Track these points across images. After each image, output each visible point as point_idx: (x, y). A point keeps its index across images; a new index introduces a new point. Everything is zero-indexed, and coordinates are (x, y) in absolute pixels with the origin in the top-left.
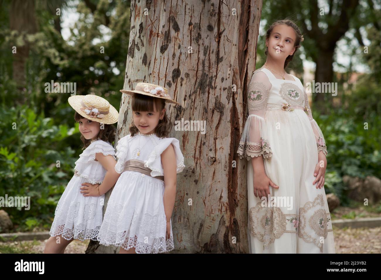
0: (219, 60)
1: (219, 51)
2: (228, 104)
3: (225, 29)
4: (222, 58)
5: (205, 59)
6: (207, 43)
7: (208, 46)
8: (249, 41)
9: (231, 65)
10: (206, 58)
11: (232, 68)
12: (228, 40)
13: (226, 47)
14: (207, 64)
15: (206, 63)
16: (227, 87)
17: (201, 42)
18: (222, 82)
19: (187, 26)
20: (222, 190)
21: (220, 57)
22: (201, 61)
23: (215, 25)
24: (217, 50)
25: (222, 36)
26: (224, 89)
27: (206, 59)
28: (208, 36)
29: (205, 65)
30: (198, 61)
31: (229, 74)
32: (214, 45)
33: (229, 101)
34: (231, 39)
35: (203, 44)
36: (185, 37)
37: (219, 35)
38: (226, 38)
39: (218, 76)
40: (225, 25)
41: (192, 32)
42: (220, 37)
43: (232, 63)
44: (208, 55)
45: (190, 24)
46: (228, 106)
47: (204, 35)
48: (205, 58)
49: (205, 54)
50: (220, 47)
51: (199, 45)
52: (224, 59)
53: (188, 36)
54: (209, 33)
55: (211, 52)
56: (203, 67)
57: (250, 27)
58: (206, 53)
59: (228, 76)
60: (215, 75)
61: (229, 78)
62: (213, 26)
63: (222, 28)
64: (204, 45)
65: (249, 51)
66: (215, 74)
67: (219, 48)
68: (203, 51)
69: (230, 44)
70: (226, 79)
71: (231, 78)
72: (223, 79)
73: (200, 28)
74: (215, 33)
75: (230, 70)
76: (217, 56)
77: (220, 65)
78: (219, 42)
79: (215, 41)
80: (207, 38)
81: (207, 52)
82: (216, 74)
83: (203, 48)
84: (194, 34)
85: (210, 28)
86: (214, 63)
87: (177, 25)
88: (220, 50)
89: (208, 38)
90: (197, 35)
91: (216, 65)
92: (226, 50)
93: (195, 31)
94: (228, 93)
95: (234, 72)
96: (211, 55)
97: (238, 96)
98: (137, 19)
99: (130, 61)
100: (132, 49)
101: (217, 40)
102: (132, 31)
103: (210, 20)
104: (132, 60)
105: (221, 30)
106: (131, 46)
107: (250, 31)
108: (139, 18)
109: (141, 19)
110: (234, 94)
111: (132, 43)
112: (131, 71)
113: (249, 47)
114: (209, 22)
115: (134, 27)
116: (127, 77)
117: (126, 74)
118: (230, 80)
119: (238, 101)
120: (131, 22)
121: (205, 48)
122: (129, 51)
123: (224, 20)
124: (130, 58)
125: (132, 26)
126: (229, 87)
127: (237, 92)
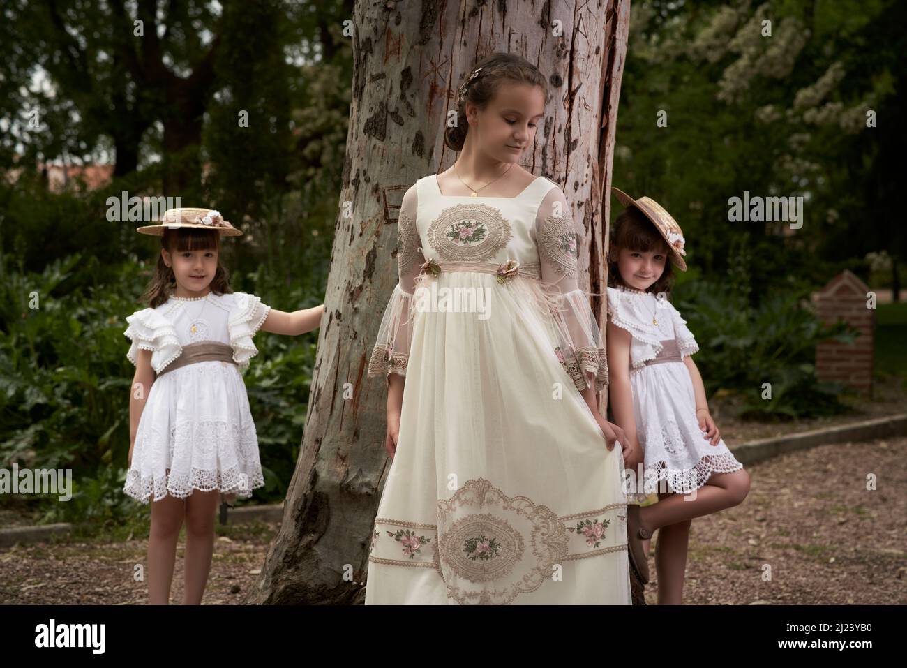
0: (571, 145)
1: (570, 127)
2: (586, 235)
3: (581, 84)
4: (576, 141)
5: (546, 145)
7: (551, 118)
8: (610, 107)
9: (589, 156)
10: (549, 141)
11: (591, 161)
12: (586, 105)
13: (583, 119)
14: (550, 155)
15: (548, 152)
16: (584, 201)
18: (576, 190)
21: (572, 141)
22: (539, 148)
23: (564, 75)
24: (568, 126)
25: (577, 97)
26: (580, 205)
27: (548, 144)
29: (547, 157)
30: (535, 149)
31: (587, 175)
32: (564, 114)
33: (587, 228)
34: (590, 105)
37: (572, 94)
38: (582, 100)
39: (568, 178)
40: (581, 75)
42: (571, 101)
43: (591, 152)
44: (552, 136)
46: (587, 239)
48: (547, 141)
49: (546, 134)
50: (572, 120)
52: (578, 145)
54: (554, 90)
55: (557, 130)
56: (543, 159)
57: (613, 80)
58: (549, 133)
59: (585, 178)
60: (563, 178)
61: (586, 182)
62: (562, 77)
63: (575, 83)
65: (610, 129)
66: (563, 174)
67: (570, 122)
68: (543, 129)
69: (589, 114)
70: (582, 185)
71: (589, 182)
72: (576, 185)
74: (564, 92)
75: (588, 167)
76: (567, 138)
77: (571, 156)
78: (570, 110)
79: (565, 108)
81: (550, 129)
82: (565, 175)
85: (556, 81)
86: (562, 152)
88: (572, 126)
89: (553, 101)
91: (566, 157)
92: (583, 127)
94: (586, 213)
95: (593, 170)
96: (557, 134)
97: (598, 219)
98: (392, 59)
99: (375, 146)
100: (381, 121)
101: (567, 106)
102: (373, 84)
103: (556, 65)
104: (379, 144)
105: (574, 87)
106: (376, 116)
107: (613, 89)
108: (398, 58)
109: (404, 60)
110: (593, 216)
111: (377, 110)
112: (378, 167)
113: (610, 120)
114: (555, 70)
115: (382, 76)
116: (367, 181)
117: (361, 173)
118: (587, 188)
119: (598, 229)
120: (369, 64)
121: (546, 122)
122: (367, 125)
123: (579, 65)
124: (374, 141)
125: (374, 73)
126: (587, 200)
127: (596, 210)
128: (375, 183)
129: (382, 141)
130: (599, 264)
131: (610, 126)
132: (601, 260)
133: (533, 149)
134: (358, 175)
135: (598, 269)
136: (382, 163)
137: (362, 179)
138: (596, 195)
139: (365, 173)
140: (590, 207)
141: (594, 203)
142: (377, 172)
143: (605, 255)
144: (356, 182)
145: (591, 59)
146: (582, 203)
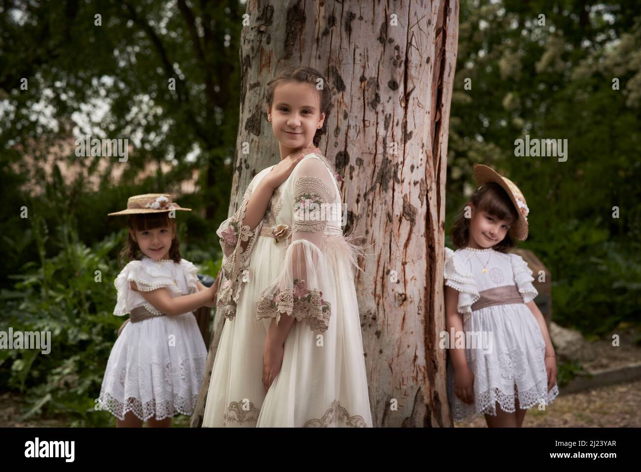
0: (407, 136)
1: (406, 122)
2: (421, 207)
3: (414, 87)
4: (411, 133)
5: (386, 136)
6: (389, 110)
7: (390, 115)
8: (443, 105)
9: (423, 144)
10: (389, 133)
11: (425, 148)
12: (419, 104)
13: (417, 115)
14: (389, 144)
15: (388, 142)
16: (419, 180)
17: (379, 108)
18: (412, 171)
19: (358, 83)
20: (416, 346)
21: (408, 132)
22: (380, 139)
23: (400, 81)
24: (404, 121)
25: (411, 97)
26: (415, 183)
27: (388, 135)
28: (390, 98)
29: (387, 146)
30: (377, 138)
31: (421, 159)
32: (400, 112)
33: (422, 202)
34: (423, 103)
35: (383, 111)
36: (355, 100)
37: (407, 95)
38: (416, 100)
39: (405, 162)
40: (415, 80)
41: (366, 93)
42: (407, 101)
43: (425, 142)
44: (391, 129)
45: (363, 79)
46: (421, 211)
47: (383, 97)
48: (387, 133)
49: (386, 128)
50: (408, 116)
51: (377, 113)
52: (413, 135)
53: (359, 99)
54: (392, 93)
55: (395, 124)
56: (383, 148)
57: (444, 84)
58: (388, 126)
59: (420, 162)
60: (401, 162)
61: (421, 165)
62: (398, 82)
63: (410, 86)
64: (385, 113)
65: (442, 123)
66: (401, 159)
67: (406, 117)
68: (383, 123)
69: (422, 111)
70: (418, 167)
71: (424, 165)
72: (412, 167)
73: (378, 86)
74: (400, 94)
75: (422, 153)
76: (403, 130)
77: (408, 145)
78: (406, 108)
79: (401, 106)
80: (388, 102)
81: (389, 123)
82: (402, 160)
83: (383, 118)
84: (370, 96)
85: (393, 86)
86: (399, 141)
87: (342, 82)
88: (408, 121)
89: (391, 101)
90: (374, 96)
91: (403, 145)
92: (417, 121)
93: (370, 90)
94: (421, 190)
95: (427, 156)
96: (395, 128)
97: (433, 195)
98: (265, 71)
99: (252, 140)
100: (257, 120)
101: (403, 105)
102: (252, 92)
103: (393, 72)
104: (256, 138)
105: (409, 89)
106: (253, 116)
107: (445, 90)
108: (269, 70)
109: (273, 71)
110: (428, 191)
111: (255, 111)
112: (255, 157)
113: (443, 116)
114: (392, 76)
115: (257, 84)
116: (247, 167)
117: (243, 161)
118: (422, 170)
119: (433, 202)
120: (249, 75)
121: (386, 118)
122: (247, 123)
123: (413, 72)
124: (252, 136)
125: (252, 83)
126: (422, 180)
127: (431, 187)
128: (253, 169)
129: (258, 135)
130: (433, 230)
131: (443, 120)
132: (435, 227)
133: (375, 139)
134: (241, 163)
135: (433, 234)
136: (257, 154)
137: (243, 166)
138: (430, 176)
139: (246, 161)
140: (425, 185)
141: (428, 182)
142: (254, 160)
143: (440, 224)
144: (240, 168)
145: (422, 67)
146: (417, 182)
